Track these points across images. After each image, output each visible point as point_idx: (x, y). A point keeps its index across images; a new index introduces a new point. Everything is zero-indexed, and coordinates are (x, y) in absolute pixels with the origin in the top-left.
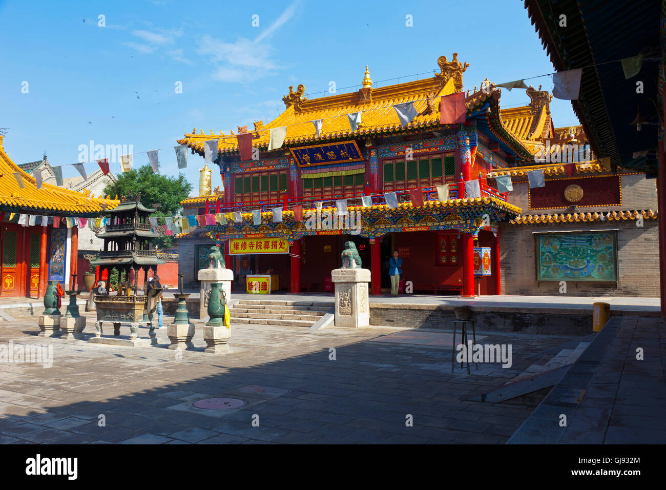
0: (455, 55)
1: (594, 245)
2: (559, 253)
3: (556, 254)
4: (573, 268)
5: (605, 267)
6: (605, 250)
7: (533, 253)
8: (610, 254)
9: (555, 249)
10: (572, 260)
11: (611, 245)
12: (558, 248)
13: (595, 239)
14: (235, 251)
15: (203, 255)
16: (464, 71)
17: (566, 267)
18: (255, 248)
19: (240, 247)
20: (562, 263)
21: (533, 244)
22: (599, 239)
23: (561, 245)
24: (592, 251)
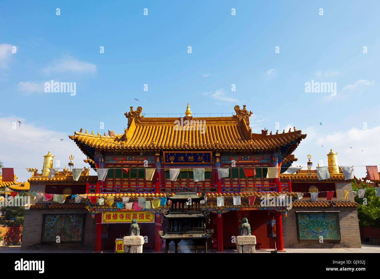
0: (244, 106)
1: (326, 219)
2: (309, 224)
3: (307, 224)
4: (316, 232)
5: (332, 231)
6: (332, 222)
7: (296, 223)
8: (335, 224)
9: (307, 221)
10: (316, 228)
11: (335, 220)
12: (308, 220)
13: (327, 216)
14: (107, 221)
15: (49, 222)
16: (250, 116)
17: (313, 231)
18: (124, 218)
19: (112, 218)
20: (311, 229)
21: (295, 218)
22: (329, 216)
23: (310, 219)
24: (326, 223)
